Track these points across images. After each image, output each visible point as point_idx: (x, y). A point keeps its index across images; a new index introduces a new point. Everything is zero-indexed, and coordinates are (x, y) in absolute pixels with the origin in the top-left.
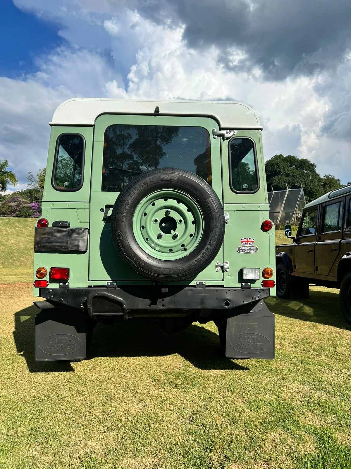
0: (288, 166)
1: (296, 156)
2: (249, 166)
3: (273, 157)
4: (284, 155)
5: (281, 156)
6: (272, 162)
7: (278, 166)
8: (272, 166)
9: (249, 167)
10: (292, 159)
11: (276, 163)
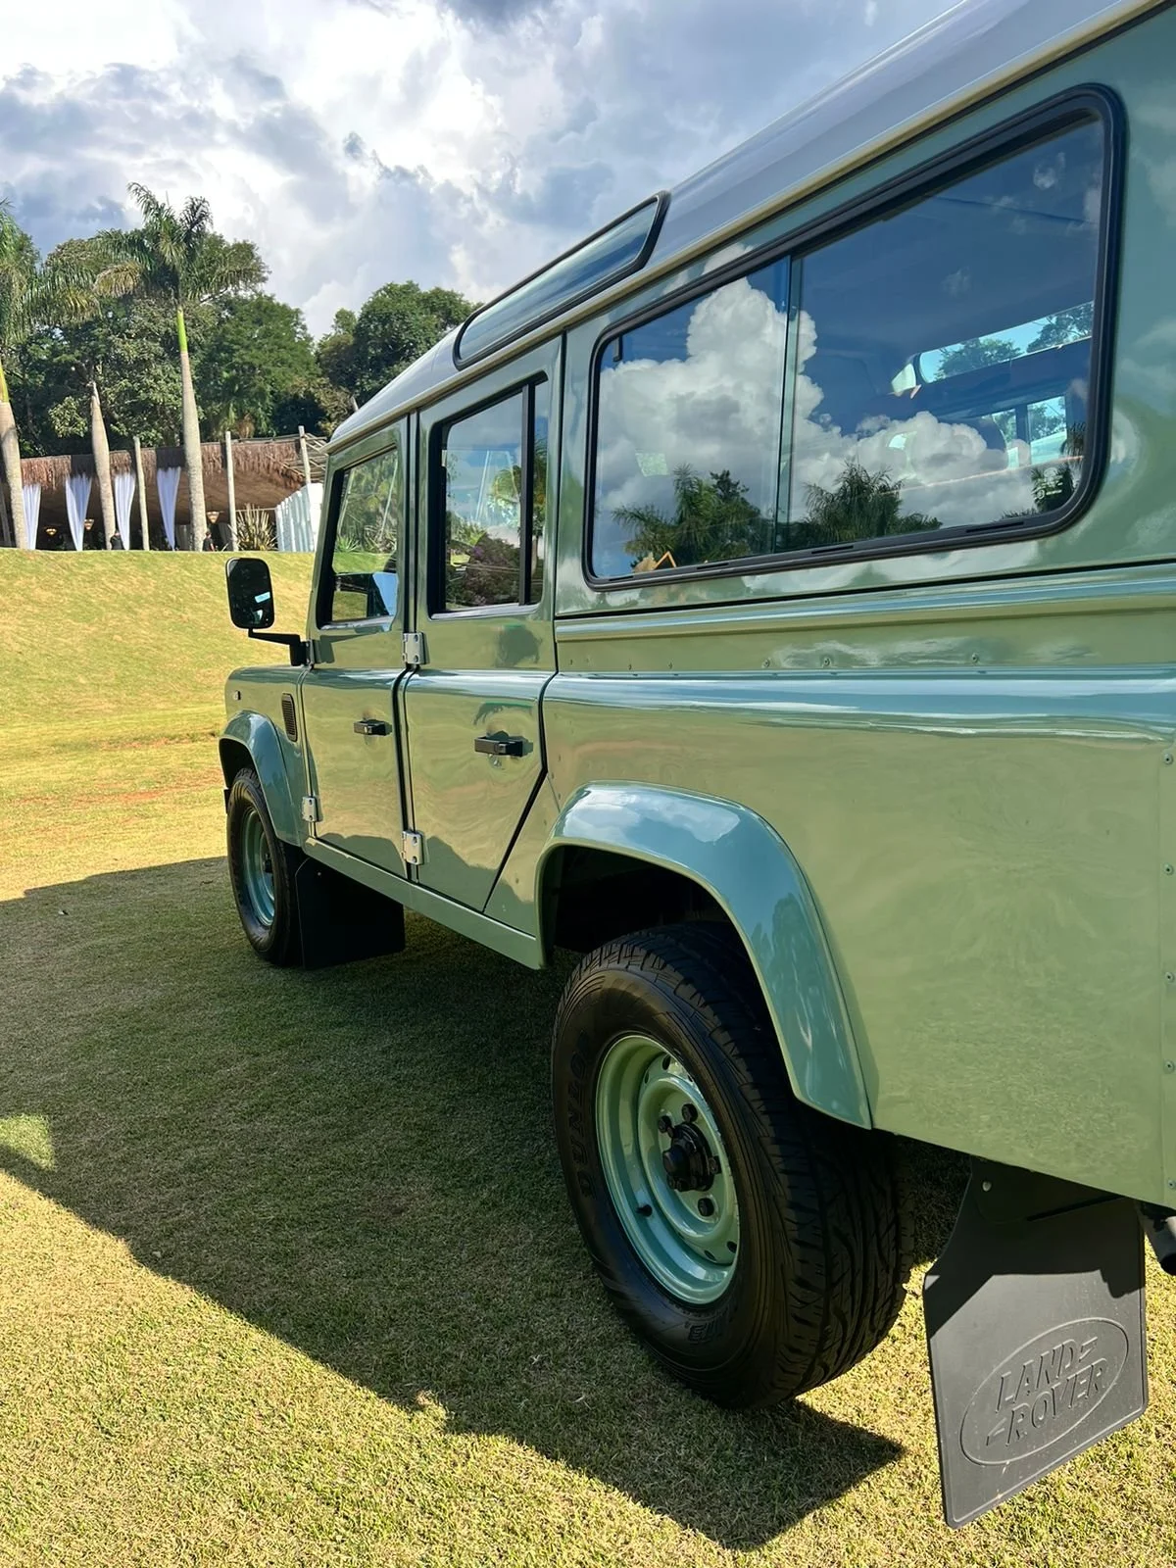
0: (436, 326)
1: (459, 292)
2: (303, 319)
3: (380, 291)
4: (419, 287)
5: (409, 289)
6: (385, 310)
7: (404, 323)
8: (384, 325)
9: (303, 323)
10: (451, 302)
11: (398, 312)
